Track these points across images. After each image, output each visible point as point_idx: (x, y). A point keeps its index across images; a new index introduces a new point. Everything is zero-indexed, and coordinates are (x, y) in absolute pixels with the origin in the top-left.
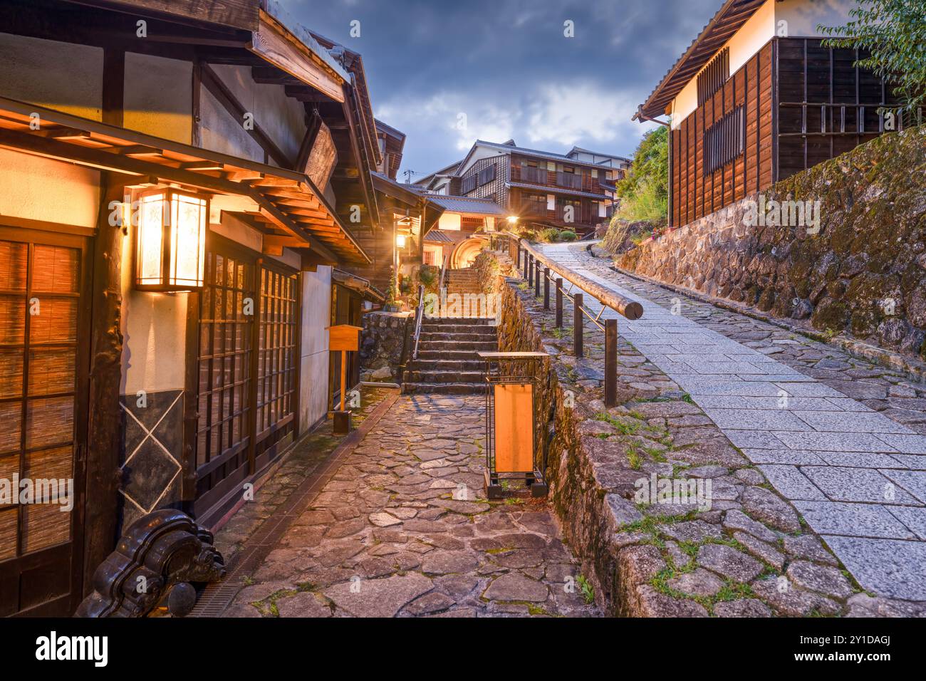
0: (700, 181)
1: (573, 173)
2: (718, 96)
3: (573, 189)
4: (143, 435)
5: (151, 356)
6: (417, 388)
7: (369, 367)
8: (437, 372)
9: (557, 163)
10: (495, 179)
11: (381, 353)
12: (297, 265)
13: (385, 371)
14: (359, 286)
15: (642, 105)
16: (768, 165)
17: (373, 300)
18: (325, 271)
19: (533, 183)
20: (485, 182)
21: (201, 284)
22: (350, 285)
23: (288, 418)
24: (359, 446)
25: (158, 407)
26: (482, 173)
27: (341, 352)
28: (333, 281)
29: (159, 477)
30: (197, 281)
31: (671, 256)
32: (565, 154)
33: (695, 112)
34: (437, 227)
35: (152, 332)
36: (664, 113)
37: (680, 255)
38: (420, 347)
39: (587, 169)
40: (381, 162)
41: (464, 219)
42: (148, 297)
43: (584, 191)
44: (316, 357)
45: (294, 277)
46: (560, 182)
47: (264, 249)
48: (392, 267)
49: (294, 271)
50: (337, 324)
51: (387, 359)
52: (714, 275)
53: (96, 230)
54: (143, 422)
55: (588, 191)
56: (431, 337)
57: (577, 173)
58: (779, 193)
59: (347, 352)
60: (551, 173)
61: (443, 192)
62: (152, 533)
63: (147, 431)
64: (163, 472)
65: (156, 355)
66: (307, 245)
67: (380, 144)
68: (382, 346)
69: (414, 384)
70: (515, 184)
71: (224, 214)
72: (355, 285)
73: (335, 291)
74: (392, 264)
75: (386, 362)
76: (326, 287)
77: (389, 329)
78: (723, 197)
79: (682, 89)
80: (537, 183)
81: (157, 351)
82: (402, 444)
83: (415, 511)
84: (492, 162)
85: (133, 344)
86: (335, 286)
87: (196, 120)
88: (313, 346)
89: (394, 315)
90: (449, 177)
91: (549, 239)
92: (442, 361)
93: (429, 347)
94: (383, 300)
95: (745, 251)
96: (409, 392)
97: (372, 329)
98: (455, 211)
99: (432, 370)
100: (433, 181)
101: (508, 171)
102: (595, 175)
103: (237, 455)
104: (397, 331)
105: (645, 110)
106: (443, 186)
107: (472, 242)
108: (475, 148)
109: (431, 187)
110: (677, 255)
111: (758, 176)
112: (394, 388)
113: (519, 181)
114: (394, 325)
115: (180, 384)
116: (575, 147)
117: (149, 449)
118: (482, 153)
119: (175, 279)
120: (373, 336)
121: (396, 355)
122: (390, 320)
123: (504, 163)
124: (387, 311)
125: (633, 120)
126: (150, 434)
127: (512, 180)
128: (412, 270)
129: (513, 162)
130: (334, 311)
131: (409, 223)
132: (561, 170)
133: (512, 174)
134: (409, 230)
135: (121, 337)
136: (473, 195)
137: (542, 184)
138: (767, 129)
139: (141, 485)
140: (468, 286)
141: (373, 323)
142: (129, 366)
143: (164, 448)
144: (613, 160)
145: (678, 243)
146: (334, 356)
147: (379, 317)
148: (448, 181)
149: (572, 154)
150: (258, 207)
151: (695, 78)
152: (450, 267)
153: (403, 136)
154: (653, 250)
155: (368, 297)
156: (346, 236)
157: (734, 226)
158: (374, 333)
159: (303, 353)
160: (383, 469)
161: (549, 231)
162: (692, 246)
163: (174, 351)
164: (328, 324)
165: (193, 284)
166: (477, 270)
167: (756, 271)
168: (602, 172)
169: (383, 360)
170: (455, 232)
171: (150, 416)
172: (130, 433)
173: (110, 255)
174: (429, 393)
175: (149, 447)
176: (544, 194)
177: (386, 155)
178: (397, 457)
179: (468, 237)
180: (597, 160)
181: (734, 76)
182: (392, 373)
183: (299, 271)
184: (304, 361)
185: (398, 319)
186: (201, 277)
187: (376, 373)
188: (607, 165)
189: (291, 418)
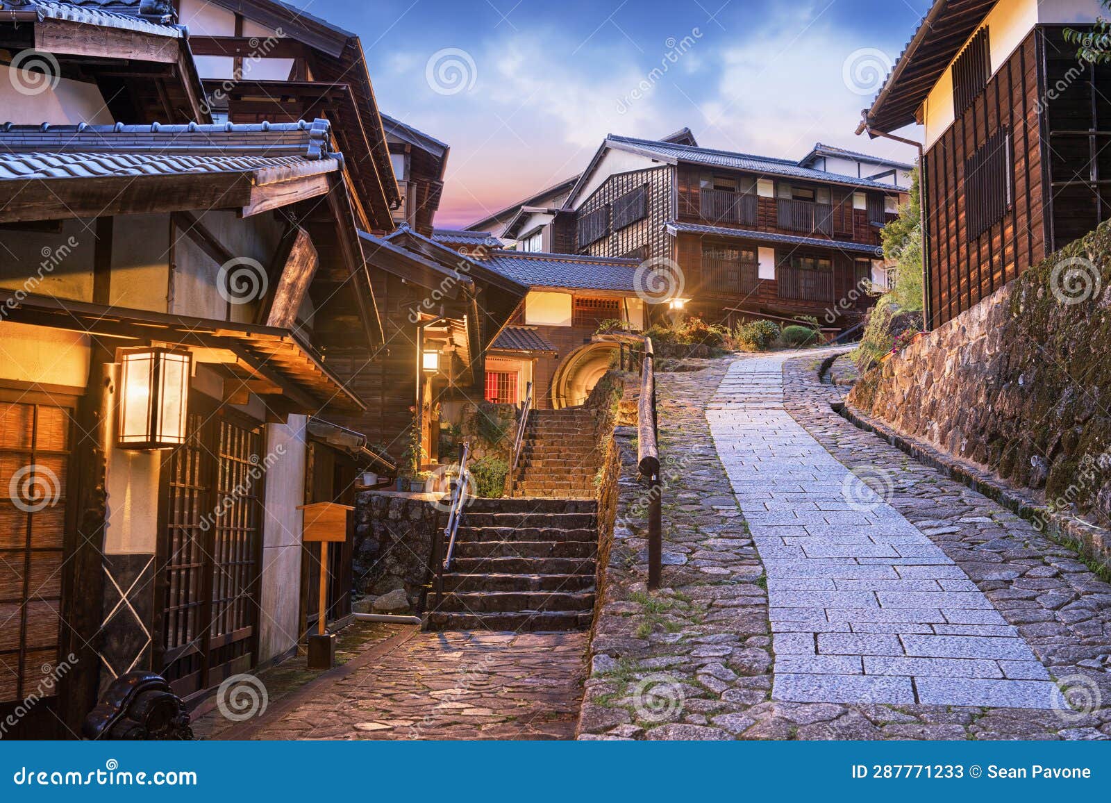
0: (963, 249)
1: (813, 199)
2: (980, 103)
3: (814, 235)
4: (119, 597)
5: (127, 517)
6: (449, 619)
7: (370, 591)
8: (485, 594)
9: (778, 181)
10: (646, 216)
11: (392, 566)
12: (260, 416)
13: (398, 595)
14: (349, 444)
15: (866, 111)
16: (1039, 234)
17: (376, 468)
18: (297, 423)
19: (726, 224)
20: (626, 222)
21: (182, 441)
22: (336, 442)
23: (246, 631)
24: (345, 679)
25: (131, 570)
26: (619, 203)
27: (320, 543)
28: (309, 437)
29: (131, 644)
30: (179, 437)
31: (915, 385)
32: (799, 159)
33: (953, 127)
34: (521, 319)
35: (128, 491)
36: (913, 120)
37: (926, 383)
38: (457, 551)
39: (843, 191)
40: (399, 204)
41: (577, 303)
42: (126, 455)
43: (837, 237)
44: (283, 551)
45: (256, 431)
46: (785, 220)
47: (225, 397)
48: (412, 409)
49: (257, 423)
50: (314, 501)
51: (403, 577)
52: (959, 421)
53: (85, 389)
54: (118, 584)
55: (847, 238)
56: (480, 536)
57: (822, 200)
58: (1032, 285)
59: (330, 544)
60: (765, 201)
61: (537, 245)
62: (133, 689)
63: (122, 594)
64: (134, 640)
65: (131, 515)
66: (279, 391)
67: (398, 166)
68: (393, 553)
69: (443, 613)
70: (688, 227)
71: (199, 366)
72: (343, 443)
73: (312, 452)
74: (413, 404)
75: (401, 582)
76: (299, 444)
77: (406, 523)
78: (992, 280)
79: (934, 83)
80: (735, 224)
81: (132, 511)
82: (409, 678)
83: (412, 722)
84: (640, 180)
85: (111, 502)
86: (312, 444)
87: (172, 267)
88: (278, 533)
89: (416, 497)
90: (550, 212)
91: (756, 343)
92: (496, 575)
93: (475, 552)
94: (393, 467)
95: (993, 379)
96: (434, 626)
97: (375, 523)
98: (558, 287)
99: (476, 590)
100: (516, 218)
101: (672, 201)
102: (860, 204)
103: (191, 655)
104: (420, 526)
105: (873, 118)
106: (538, 231)
107: (595, 351)
108: (603, 152)
109: (513, 233)
110: (922, 382)
111: (1031, 249)
112: (413, 623)
113: (696, 220)
114: (415, 515)
115: (151, 549)
116: (819, 145)
117: (124, 613)
118: (618, 163)
119: (161, 436)
120: (377, 536)
121: (418, 570)
122: (408, 505)
123: (664, 180)
124: (404, 490)
125: (859, 132)
126: (124, 597)
127: (682, 218)
128: (463, 412)
129: (682, 181)
130: (310, 483)
131: (445, 329)
132: (786, 195)
133: (682, 207)
134: (447, 340)
135: (106, 494)
136: (601, 251)
137: (746, 225)
138: (1037, 172)
139: (115, 650)
140: (578, 443)
141: (377, 512)
142: (109, 525)
143: (136, 614)
144: (899, 172)
145: (925, 361)
146: (310, 550)
147: (389, 499)
148: (548, 220)
149: (811, 161)
150: (236, 358)
151: (950, 69)
152: (550, 404)
153: (445, 150)
154: (896, 373)
155: (364, 463)
156: (329, 379)
157: (987, 336)
158: (378, 529)
159: (267, 542)
160: (379, 695)
161: (754, 328)
162: (940, 366)
163: (147, 513)
164: (300, 502)
165: (175, 441)
166: (593, 411)
167: (1001, 413)
168: (877, 197)
169: (395, 579)
170: (560, 330)
171: (125, 578)
172: (108, 595)
173: (99, 414)
174: (469, 628)
175: (124, 612)
176: (753, 246)
177: (410, 185)
178: (399, 687)
179: (588, 341)
180: (868, 172)
181: (996, 76)
182: (409, 600)
183: (263, 423)
184: (267, 553)
185: (422, 504)
186: (183, 435)
187: (380, 601)
188: (888, 181)
189: (249, 634)
